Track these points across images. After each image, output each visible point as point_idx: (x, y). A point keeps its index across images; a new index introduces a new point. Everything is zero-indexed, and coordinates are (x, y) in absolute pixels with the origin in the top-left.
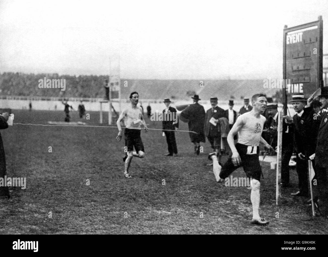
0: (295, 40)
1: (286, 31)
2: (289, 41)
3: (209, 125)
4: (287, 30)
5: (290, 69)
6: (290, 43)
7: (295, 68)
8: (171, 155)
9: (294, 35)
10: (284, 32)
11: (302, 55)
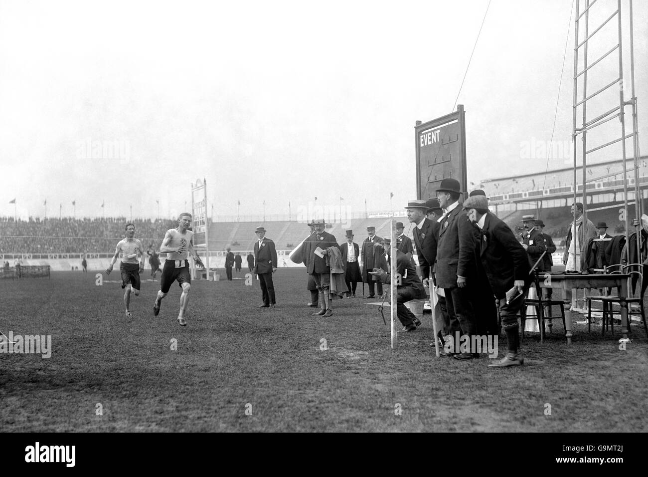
0: (431, 140)
1: (419, 130)
2: (423, 142)
3: (314, 257)
4: (420, 128)
5: (426, 180)
6: (424, 145)
7: (432, 179)
8: (267, 305)
9: (430, 134)
10: (416, 131)
11: (439, 160)
